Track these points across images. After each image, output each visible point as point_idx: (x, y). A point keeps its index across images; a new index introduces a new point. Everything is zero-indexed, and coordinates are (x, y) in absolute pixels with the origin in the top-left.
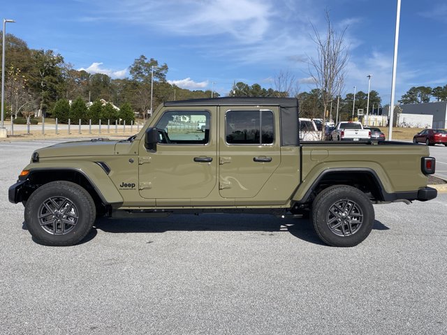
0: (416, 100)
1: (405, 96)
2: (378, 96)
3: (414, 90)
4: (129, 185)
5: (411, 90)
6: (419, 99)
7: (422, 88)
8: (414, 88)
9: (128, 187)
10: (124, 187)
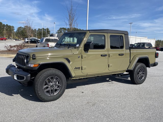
0: (62, 32)
1: (58, 31)
2: (49, 30)
3: (61, 29)
4: (78, 68)
5: (60, 29)
6: (63, 32)
7: (63, 28)
8: (61, 28)
9: (77, 69)
10: (76, 69)
